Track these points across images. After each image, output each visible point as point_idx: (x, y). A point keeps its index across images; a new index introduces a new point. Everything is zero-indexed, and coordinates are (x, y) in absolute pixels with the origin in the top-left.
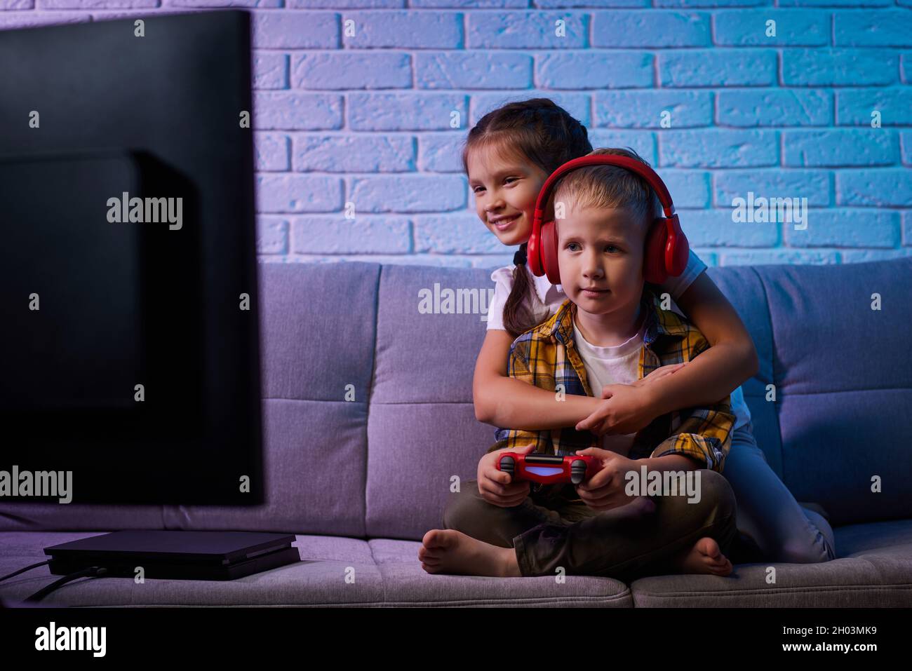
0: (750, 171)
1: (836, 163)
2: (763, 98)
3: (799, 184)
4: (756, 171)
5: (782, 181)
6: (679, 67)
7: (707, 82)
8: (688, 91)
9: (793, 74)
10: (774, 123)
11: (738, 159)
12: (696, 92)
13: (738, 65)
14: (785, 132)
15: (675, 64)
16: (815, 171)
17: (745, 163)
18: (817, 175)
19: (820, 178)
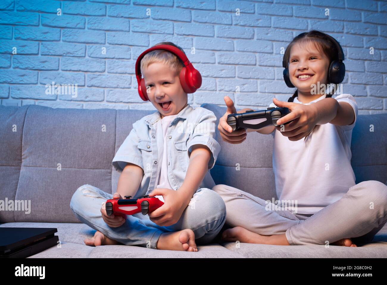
0: (248, 93)
1: (277, 92)
2: (253, 68)
3: (264, 98)
4: (250, 93)
5: (259, 97)
6: (224, 57)
7: (233, 63)
8: (227, 66)
9: (262, 61)
10: (256, 78)
11: (244, 89)
12: (230, 66)
13: (244, 57)
14: (259, 81)
15: (223, 56)
16: (270, 94)
17: (247, 91)
18: (270, 96)
19: (271, 97)
